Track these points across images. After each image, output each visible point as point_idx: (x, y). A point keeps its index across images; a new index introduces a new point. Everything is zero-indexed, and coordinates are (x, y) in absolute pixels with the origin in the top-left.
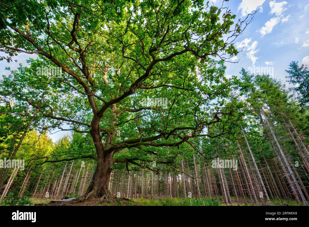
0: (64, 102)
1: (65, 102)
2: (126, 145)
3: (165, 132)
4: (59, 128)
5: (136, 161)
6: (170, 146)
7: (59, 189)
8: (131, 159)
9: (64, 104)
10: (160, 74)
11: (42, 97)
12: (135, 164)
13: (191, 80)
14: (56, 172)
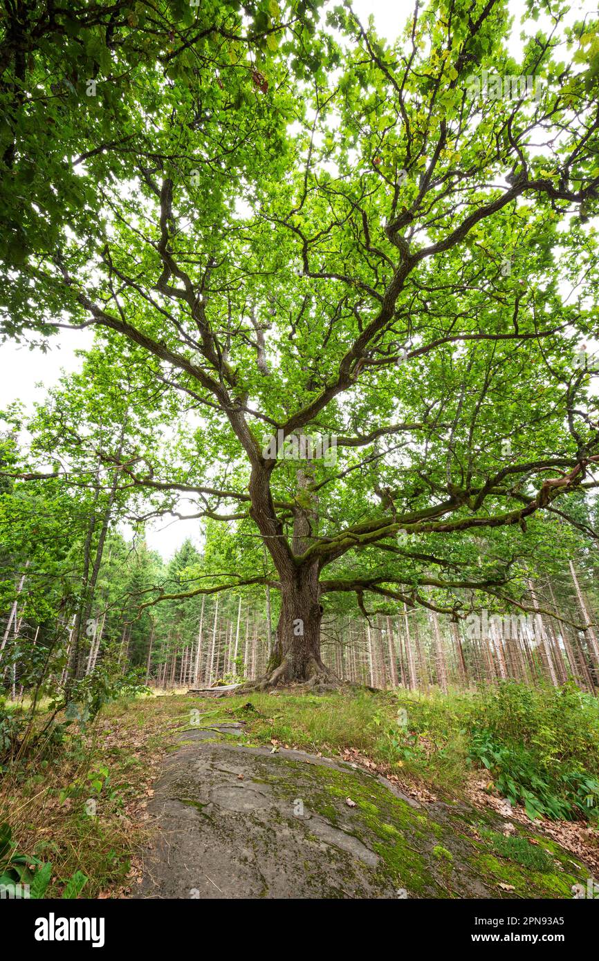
0: (171, 448)
1: (174, 448)
2: (353, 538)
3: (468, 488)
4: (174, 515)
5: (383, 585)
6: (492, 526)
7: (197, 668)
8: (372, 581)
9: (173, 451)
10: (425, 310)
11: (122, 441)
12: (382, 592)
13: (541, 298)
14: (182, 626)
